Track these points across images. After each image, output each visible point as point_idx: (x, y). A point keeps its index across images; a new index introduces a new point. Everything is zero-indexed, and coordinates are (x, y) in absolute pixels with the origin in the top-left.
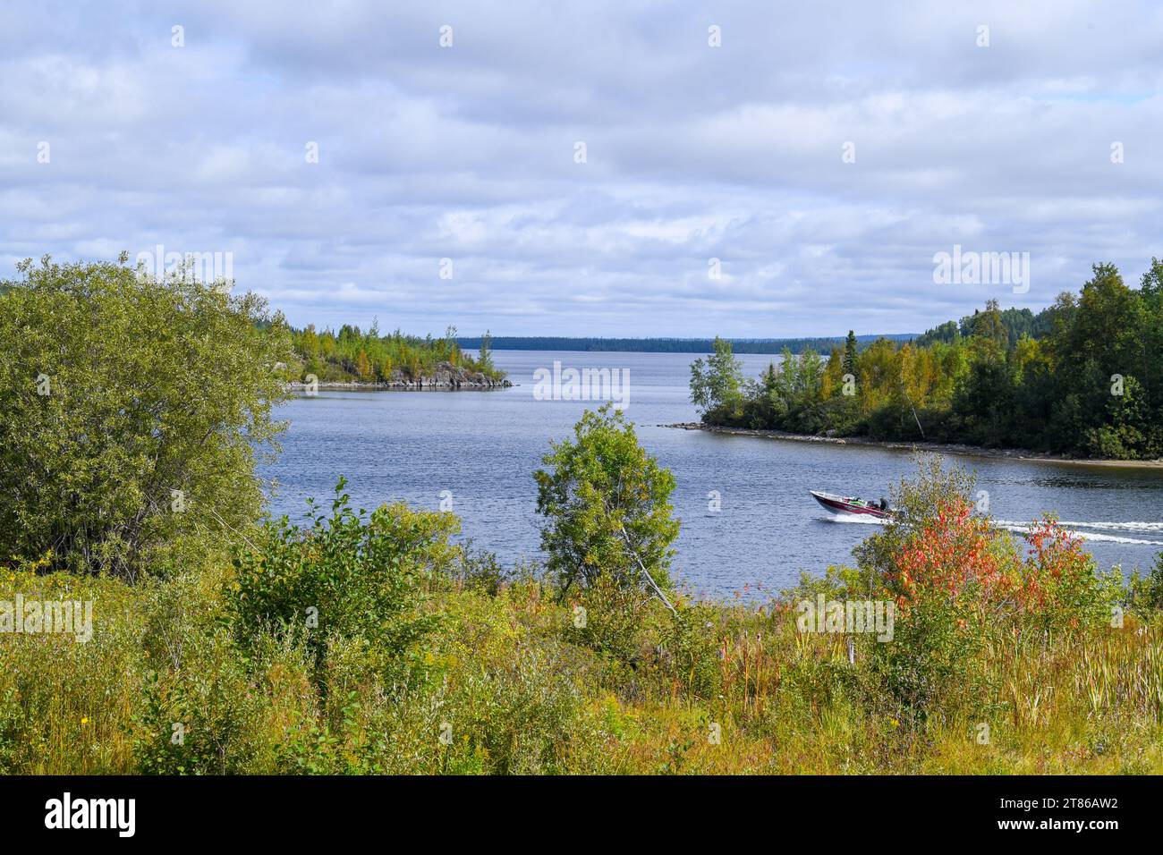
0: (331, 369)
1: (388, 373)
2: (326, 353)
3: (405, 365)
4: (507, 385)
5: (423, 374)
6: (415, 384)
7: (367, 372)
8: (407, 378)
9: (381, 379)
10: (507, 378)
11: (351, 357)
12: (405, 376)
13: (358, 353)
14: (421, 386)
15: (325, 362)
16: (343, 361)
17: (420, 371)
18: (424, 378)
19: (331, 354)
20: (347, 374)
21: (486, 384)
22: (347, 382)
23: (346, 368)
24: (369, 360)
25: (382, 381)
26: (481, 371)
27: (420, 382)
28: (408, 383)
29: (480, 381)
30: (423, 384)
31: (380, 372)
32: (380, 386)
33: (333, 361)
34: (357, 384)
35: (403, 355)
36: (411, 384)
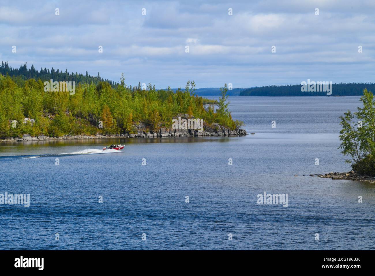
0: (77, 123)
1: (129, 126)
2: (74, 109)
3: (147, 117)
4: (242, 134)
5: (163, 125)
6: (155, 135)
7: (111, 125)
8: (148, 129)
9: (124, 131)
10: (242, 128)
11: (96, 111)
12: (146, 128)
13: (102, 108)
14: (161, 136)
15: (72, 118)
16: (89, 115)
17: (160, 123)
18: (163, 129)
19: (77, 110)
20: (92, 128)
21: (221, 133)
22: (92, 134)
23: (91, 122)
24: (112, 113)
25: (124, 132)
26: (218, 121)
27: (160, 133)
28: (149, 134)
29: (215, 130)
30: (163, 135)
31: (123, 124)
32: (123, 137)
33: (80, 115)
34: (101, 137)
35: (146, 108)
36: (151, 135)
